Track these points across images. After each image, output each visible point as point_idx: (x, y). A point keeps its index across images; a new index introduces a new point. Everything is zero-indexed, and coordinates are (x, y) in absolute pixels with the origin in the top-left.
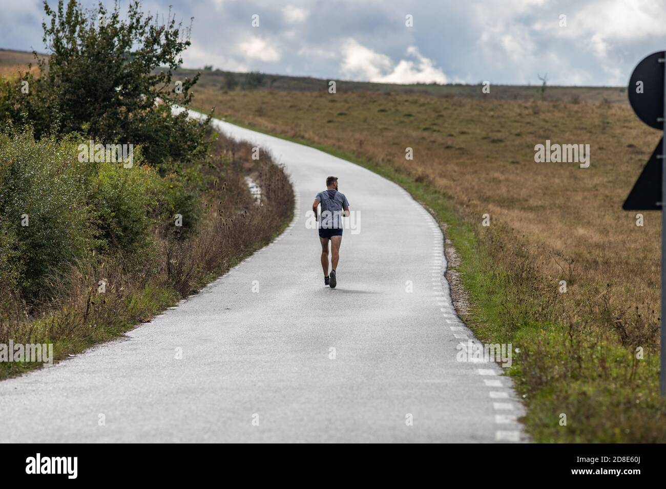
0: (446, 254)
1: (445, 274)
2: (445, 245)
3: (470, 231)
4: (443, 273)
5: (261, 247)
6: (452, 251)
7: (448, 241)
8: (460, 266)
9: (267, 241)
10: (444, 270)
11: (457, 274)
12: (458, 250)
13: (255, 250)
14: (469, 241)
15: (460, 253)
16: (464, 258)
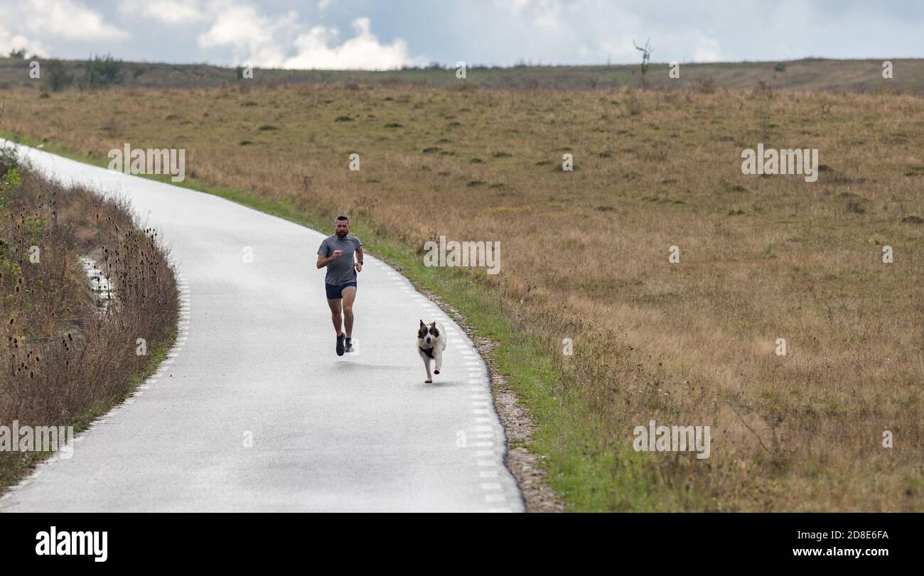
0: (497, 408)
1: (506, 461)
2: (494, 389)
3: (540, 354)
4: (499, 458)
5: (108, 409)
6: (509, 400)
7: (499, 380)
8: (534, 437)
9: (120, 393)
10: (502, 449)
11: (531, 458)
12: (522, 398)
13: (94, 417)
14: (542, 376)
15: (527, 405)
16: (538, 419)
